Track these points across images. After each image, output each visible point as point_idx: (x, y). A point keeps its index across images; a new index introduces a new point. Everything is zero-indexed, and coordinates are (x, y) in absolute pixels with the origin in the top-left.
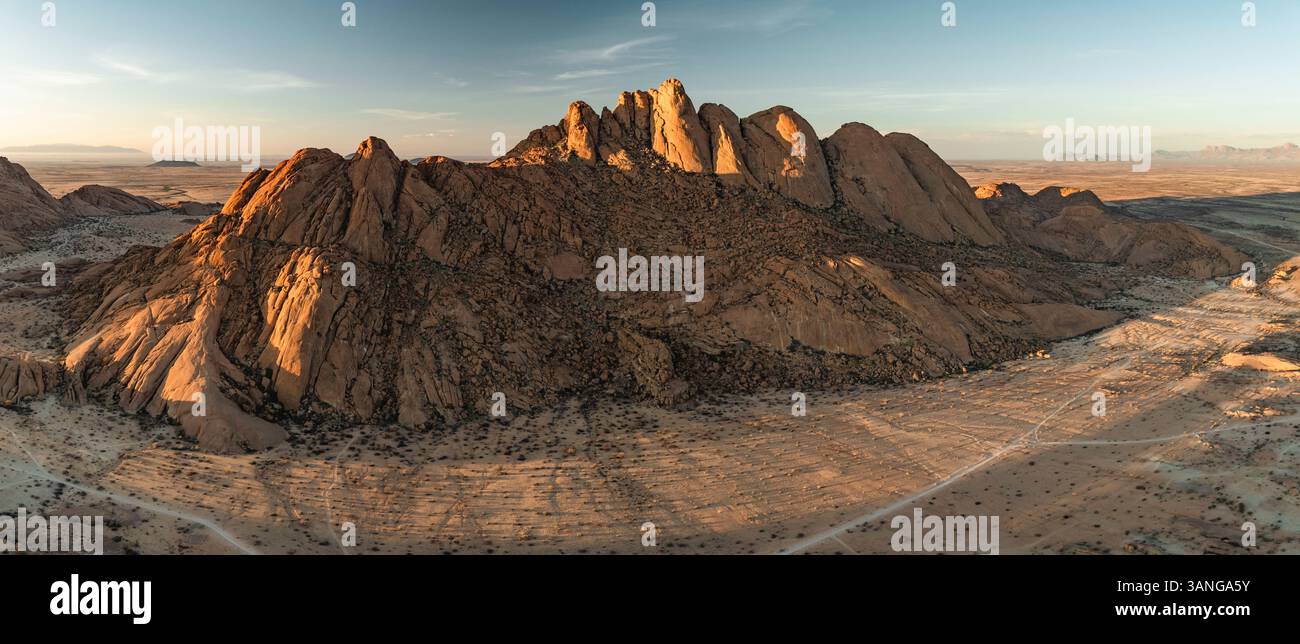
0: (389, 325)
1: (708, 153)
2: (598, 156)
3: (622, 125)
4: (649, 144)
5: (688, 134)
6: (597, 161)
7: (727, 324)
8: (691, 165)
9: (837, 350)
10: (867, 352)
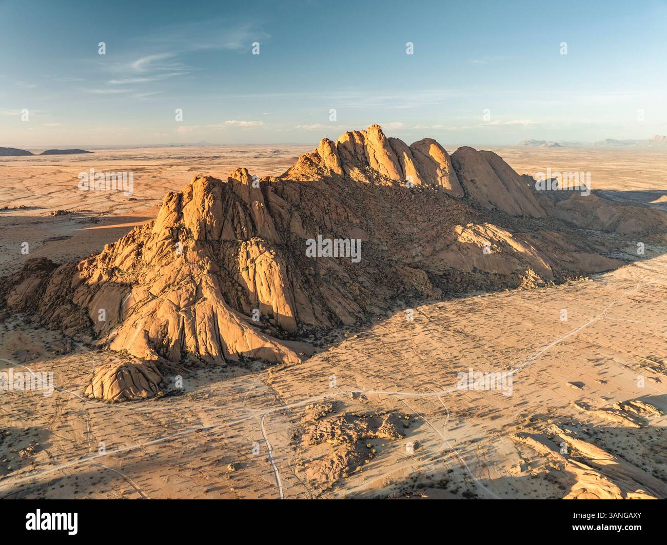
0: (306, 276)
1: (401, 169)
2: (344, 171)
3: (350, 152)
4: (368, 164)
5: (390, 158)
6: (344, 174)
7: (442, 259)
8: (394, 176)
9: (494, 272)
10: (508, 273)
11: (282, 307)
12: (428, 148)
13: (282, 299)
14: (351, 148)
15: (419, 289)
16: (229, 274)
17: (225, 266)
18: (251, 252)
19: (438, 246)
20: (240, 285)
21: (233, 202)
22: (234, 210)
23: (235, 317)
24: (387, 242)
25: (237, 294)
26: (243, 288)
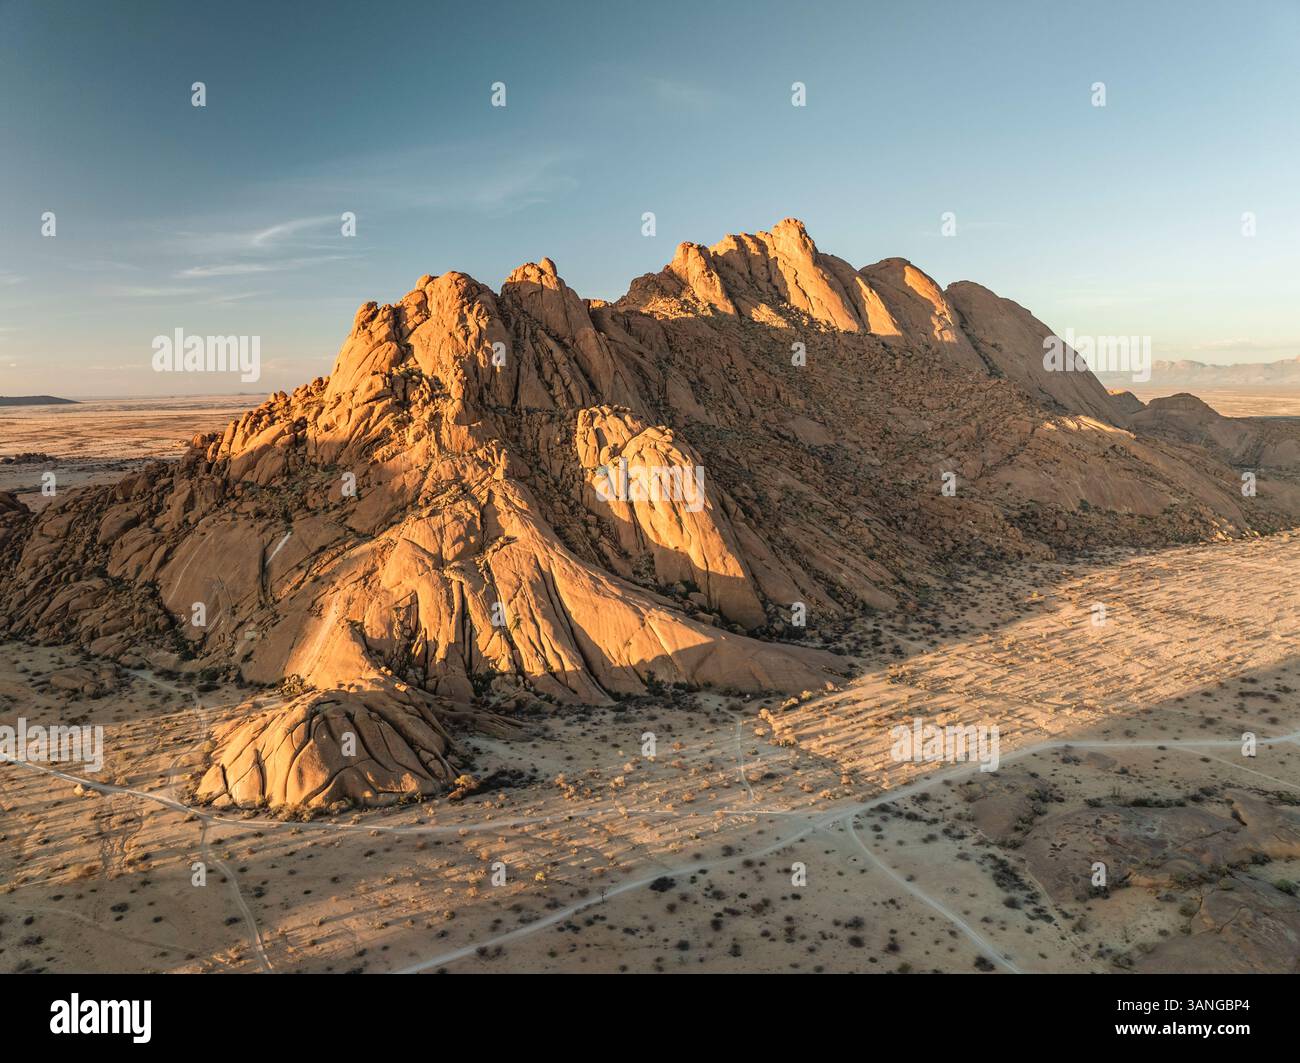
1: (857, 310)
2: (737, 309)
3: (742, 274)
4: (785, 299)
5: (831, 286)
6: (741, 315)
7: (1008, 484)
8: (844, 323)
9: (1125, 510)
10: (1156, 512)
11: (719, 559)
12: (899, 275)
13: (715, 540)
14: (742, 266)
15: (988, 541)
16: (556, 485)
17: (542, 466)
18: (606, 433)
19: (991, 456)
20: (589, 512)
21: (528, 330)
22: (538, 346)
23: (605, 581)
24: (874, 449)
25: (588, 532)
26: (599, 519)
